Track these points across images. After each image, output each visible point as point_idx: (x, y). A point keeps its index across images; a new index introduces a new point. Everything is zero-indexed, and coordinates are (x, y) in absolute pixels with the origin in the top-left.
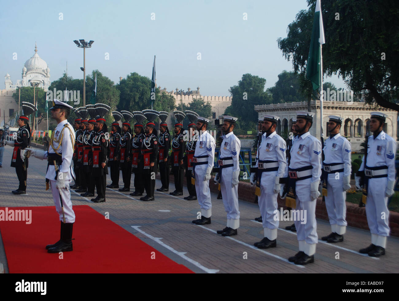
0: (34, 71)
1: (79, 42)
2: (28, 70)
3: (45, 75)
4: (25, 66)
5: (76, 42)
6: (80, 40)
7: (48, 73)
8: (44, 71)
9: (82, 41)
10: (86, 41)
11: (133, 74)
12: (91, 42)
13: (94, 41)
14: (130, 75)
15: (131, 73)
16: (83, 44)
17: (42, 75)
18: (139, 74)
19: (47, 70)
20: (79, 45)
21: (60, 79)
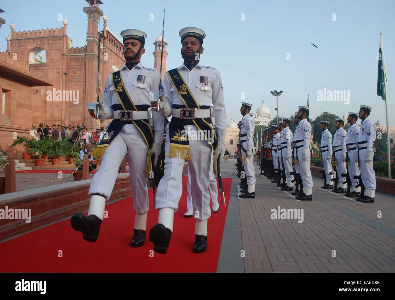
0: (262, 116)
1: (274, 92)
2: (258, 115)
3: (269, 117)
4: (257, 112)
5: (272, 92)
6: (274, 91)
7: (271, 116)
8: (268, 115)
9: (275, 91)
10: (278, 91)
11: (325, 113)
12: (281, 92)
13: (283, 91)
14: (323, 114)
15: (323, 113)
16: (277, 93)
17: (267, 118)
18: (329, 113)
19: (270, 114)
20: (274, 94)
21: (274, 119)
